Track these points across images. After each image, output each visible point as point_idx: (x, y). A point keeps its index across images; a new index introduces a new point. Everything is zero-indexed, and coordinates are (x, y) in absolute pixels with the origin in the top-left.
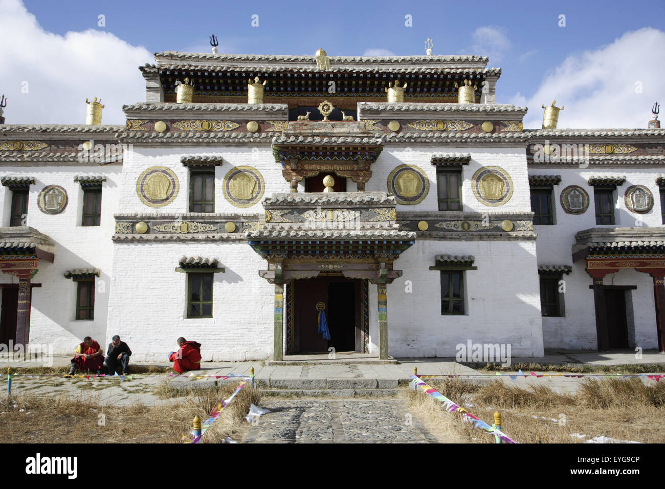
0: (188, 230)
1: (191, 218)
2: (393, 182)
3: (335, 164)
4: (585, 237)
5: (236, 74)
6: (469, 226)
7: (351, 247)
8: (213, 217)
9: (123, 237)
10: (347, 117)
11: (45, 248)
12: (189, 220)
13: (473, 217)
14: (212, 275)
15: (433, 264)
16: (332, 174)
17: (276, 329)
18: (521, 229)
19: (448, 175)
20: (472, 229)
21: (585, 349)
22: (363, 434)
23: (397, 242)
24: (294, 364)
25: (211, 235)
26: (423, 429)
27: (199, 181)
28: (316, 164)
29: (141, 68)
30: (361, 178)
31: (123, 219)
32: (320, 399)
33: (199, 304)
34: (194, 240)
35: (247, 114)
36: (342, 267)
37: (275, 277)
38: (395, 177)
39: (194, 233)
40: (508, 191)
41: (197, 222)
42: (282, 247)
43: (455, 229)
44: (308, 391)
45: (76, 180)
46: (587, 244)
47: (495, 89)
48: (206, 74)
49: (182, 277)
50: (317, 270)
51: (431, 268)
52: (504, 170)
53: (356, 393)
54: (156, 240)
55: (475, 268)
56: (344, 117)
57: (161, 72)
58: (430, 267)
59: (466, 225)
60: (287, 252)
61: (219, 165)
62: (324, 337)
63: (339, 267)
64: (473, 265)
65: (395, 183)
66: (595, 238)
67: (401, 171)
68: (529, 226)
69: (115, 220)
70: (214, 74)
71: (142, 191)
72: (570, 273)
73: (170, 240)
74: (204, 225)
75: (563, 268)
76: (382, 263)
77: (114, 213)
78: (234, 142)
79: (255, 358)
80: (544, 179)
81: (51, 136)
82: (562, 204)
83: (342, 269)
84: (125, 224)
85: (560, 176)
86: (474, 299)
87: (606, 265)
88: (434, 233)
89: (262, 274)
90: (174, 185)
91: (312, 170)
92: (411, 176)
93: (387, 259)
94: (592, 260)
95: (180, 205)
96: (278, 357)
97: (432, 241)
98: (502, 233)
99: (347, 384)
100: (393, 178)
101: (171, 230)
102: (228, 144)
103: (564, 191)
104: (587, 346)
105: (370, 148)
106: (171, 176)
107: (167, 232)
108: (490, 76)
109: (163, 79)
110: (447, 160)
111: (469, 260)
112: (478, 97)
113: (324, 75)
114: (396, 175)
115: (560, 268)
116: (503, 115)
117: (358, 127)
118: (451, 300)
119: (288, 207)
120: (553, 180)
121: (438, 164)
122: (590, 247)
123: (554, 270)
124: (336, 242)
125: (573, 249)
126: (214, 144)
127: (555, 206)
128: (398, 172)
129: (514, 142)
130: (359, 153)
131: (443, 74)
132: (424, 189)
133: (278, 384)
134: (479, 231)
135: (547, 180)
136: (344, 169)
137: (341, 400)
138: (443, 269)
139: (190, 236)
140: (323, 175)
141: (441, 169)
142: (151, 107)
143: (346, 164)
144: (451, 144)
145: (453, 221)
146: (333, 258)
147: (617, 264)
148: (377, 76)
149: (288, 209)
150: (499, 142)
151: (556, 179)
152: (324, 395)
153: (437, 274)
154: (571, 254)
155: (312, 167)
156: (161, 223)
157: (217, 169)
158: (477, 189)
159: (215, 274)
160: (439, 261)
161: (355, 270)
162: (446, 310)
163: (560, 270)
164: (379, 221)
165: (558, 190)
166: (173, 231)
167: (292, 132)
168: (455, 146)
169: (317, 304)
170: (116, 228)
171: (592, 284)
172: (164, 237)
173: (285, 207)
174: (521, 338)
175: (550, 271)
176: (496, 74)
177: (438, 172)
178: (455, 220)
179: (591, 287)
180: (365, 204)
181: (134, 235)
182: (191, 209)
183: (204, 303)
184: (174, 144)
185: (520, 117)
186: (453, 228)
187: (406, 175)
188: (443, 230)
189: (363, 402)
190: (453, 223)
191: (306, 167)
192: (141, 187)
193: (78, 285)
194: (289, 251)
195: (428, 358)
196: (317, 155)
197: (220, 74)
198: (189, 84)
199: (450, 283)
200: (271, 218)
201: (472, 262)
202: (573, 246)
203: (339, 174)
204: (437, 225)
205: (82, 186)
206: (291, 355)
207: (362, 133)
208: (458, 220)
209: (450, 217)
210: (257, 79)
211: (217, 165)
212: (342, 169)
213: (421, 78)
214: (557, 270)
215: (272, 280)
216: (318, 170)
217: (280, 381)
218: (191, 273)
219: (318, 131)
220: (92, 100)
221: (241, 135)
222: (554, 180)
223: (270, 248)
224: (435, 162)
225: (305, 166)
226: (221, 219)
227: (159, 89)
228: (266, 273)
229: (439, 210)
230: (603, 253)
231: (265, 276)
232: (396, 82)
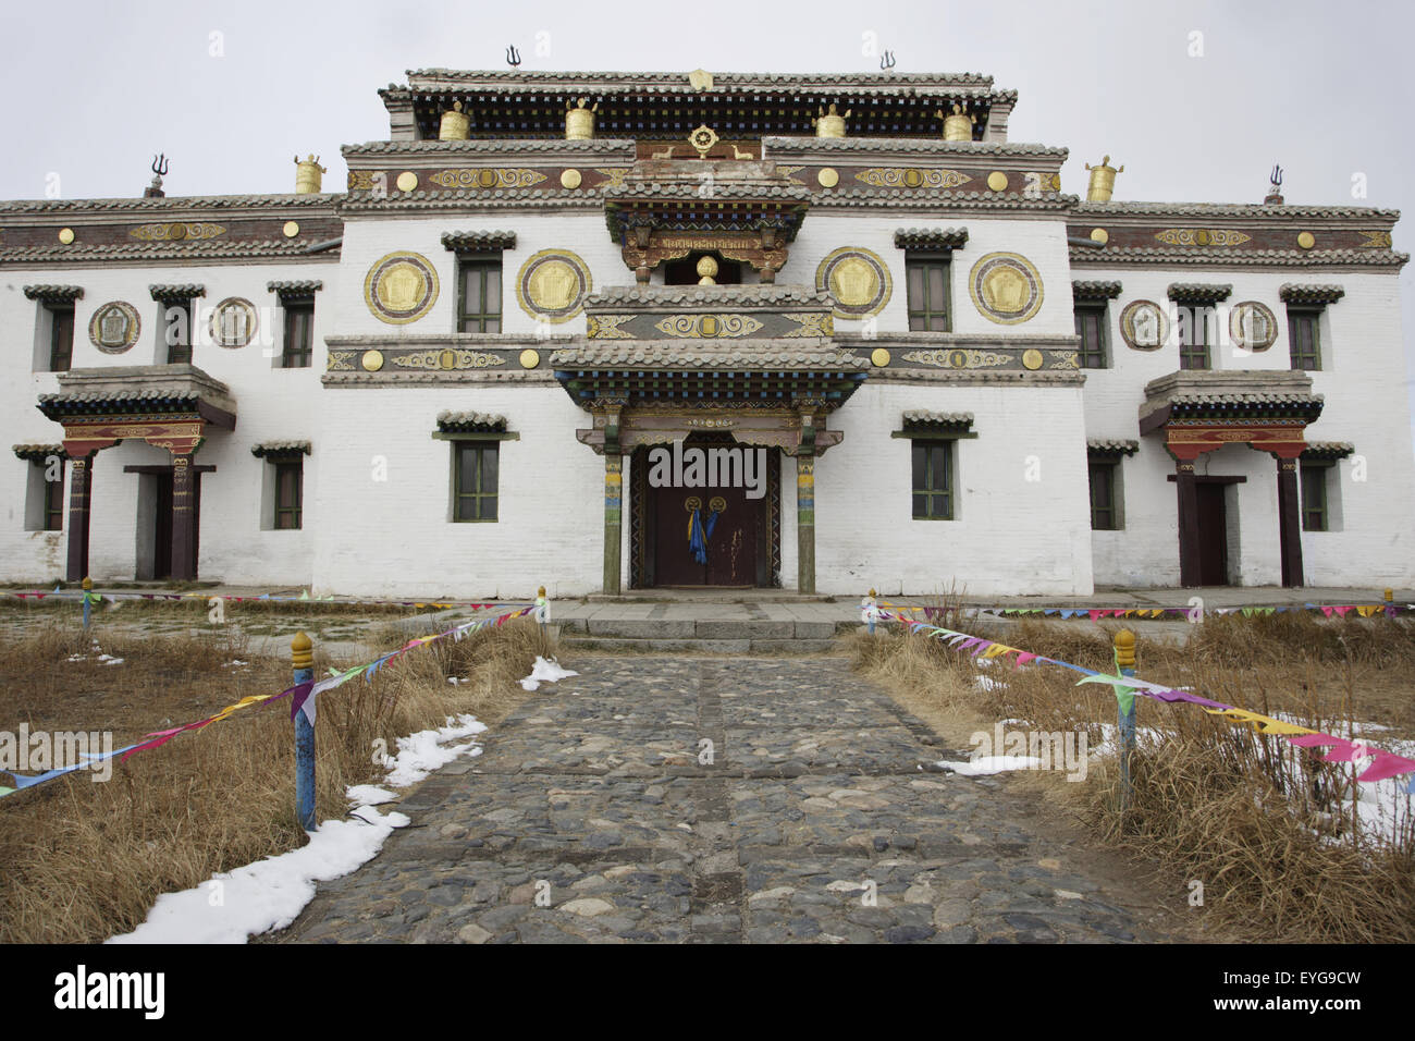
0: (453, 364)
1: (460, 342)
2: (827, 278)
3: (719, 238)
4: (1165, 388)
5: (547, 99)
6: (964, 360)
7: (747, 385)
8: (498, 341)
9: (339, 376)
10: (744, 156)
11: (217, 403)
12: (456, 347)
13: (971, 343)
14: (495, 446)
15: (899, 427)
16: (715, 255)
17: (607, 537)
18: (1057, 366)
19: (926, 267)
20: (969, 364)
21: (1156, 586)
22: (763, 715)
23: (834, 375)
24: (640, 601)
25: (494, 374)
26: (891, 706)
27: (474, 278)
28: (685, 237)
29: (381, 92)
30: (767, 263)
31: (342, 345)
32: (680, 657)
33: (474, 498)
34: (463, 382)
35: (562, 156)
36: (731, 423)
37: (607, 439)
38: (829, 270)
39: (465, 369)
40: (1034, 298)
41: (470, 350)
42: (619, 384)
43: (939, 365)
44: (659, 643)
45: (271, 289)
46: (1169, 399)
47: (1006, 127)
48: (494, 99)
49: (444, 448)
50: (684, 430)
51: (895, 435)
52: (1027, 261)
53: (752, 647)
54: (396, 382)
55: (974, 436)
56: (738, 155)
57: (415, 98)
58: (894, 432)
59: (958, 359)
60: (627, 394)
61: (510, 248)
62: (697, 558)
63: (725, 424)
64: (972, 430)
65: (829, 280)
66: (1183, 389)
67: (840, 258)
68: (1069, 360)
69: (326, 347)
70: (507, 99)
71: (374, 296)
72: (1135, 453)
73: (420, 383)
74: (482, 355)
75: (1123, 444)
76: (805, 417)
77: (326, 334)
78: (537, 206)
79: (573, 594)
80: (1093, 287)
81: (231, 215)
82: (1123, 333)
83: (731, 428)
84: (343, 355)
85: (1119, 282)
86: (971, 491)
87: (1200, 437)
88: (902, 372)
89: (583, 437)
90: (430, 284)
91: (677, 249)
92: (860, 268)
93: (815, 409)
94: (1176, 428)
95: (440, 320)
96: (612, 588)
97: (896, 387)
98: (1022, 372)
99: (733, 630)
100: (825, 271)
101: (424, 364)
102: (527, 210)
103: (1127, 309)
104: (1160, 581)
105: (784, 206)
106: (424, 269)
107: (417, 369)
108: (998, 103)
109: (420, 111)
110: (924, 238)
111: (965, 420)
112: (978, 133)
113: (703, 99)
114: (831, 266)
115: (1118, 444)
116: (1026, 161)
117: (762, 170)
118: (930, 493)
119: (630, 311)
120: (1107, 289)
121: (908, 247)
122: (1174, 404)
123: (1108, 447)
124: (720, 374)
125: (1140, 412)
126: (502, 210)
127: (1110, 335)
128: (835, 262)
129: (1045, 209)
130: (763, 216)
131: (916, 98)
132: (882, 291)
133: (602, 629)
134: (982, 368)
135: (1098, 289)
136: (735, 247)
137: (724, 659)
138: (917, 437)
139: (457, 375)
140: (696, 256)
141: (913, 257)
142: (391, 147)
143: (739, 237)
144: (932, 211)
145: (935, 349)
146: (714, 406)
147: (1218, 436)
148: (797, 99)
149: (630, 314)
150: (1019, 208)
151: (1113, 287)
152: (688, 649)
153: (906, 445)
154: (1137, 420)
155: (677, 243)
156: (407, 353)
157: (507, 255)
158: (979, 292)
159: (501, 443)
160: (909, 420)
161: (755, 430)
162: (919, 511)
163: (1118, 447)
164: (801, 336)
165: (1115, 308)
166: (427, 366)
167: (640, 177)
168: (940, 215)
169: (687, 501)
170: (329, 361)
171: (1174, 472)
172: (411, 377)
173: (625, 310)
174: (1054, 562)
175: (1102, 448)
176: (1009, 100)
177: (909, 262)
178: (938, 349)
179: (1171, 478)
180: (774, 304)
181: (359, 373)
182: (461, 328)
183: (484, 495)
184: (431, 212)
185: (1056, 165)
186: (934, 362)
187: (850, 266)
188: (916, 365)
189: (767, 662)
190: (935, 353)
191: (666, 243)
192: (373, 290)
193: (278, 470)
194: (631, 393)
195: (887, 596)
196: (686, 219)
197: (518, 99)
198: (461, 111)
199: (929, 464)
200: (599, 331)
201: (969, 423)
202: (1141, 407)
203: (726, 255)
204: (907, 357)
205: (282, 299)
206: (640, 589)
207: (768, 180)
208: (944, 349)
209: (930, 343)
210: (581, 103)
211: (505, 248)
212: (733, 249)
213: (875, 105)
214: (1113, 446)
215: (601, 447)
216: (688, 249)
217: (607, 622)
218: (461, 441)
219: (688, 176)
220: (303, 158)
221: (552, 192)
222: (1110, 288)
223: (596, 385)
224: (902, 241)
225: (664, 241)
226: (512, 344)
227: (412, 129)
228: (590, 435)
229: (910, 330)
230: (1195, 415)
231: (587, 440)
232: (832, 108)
